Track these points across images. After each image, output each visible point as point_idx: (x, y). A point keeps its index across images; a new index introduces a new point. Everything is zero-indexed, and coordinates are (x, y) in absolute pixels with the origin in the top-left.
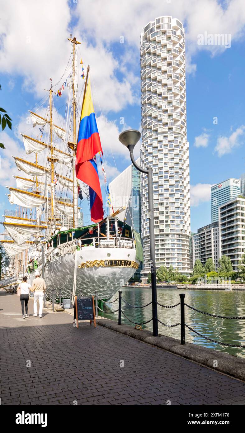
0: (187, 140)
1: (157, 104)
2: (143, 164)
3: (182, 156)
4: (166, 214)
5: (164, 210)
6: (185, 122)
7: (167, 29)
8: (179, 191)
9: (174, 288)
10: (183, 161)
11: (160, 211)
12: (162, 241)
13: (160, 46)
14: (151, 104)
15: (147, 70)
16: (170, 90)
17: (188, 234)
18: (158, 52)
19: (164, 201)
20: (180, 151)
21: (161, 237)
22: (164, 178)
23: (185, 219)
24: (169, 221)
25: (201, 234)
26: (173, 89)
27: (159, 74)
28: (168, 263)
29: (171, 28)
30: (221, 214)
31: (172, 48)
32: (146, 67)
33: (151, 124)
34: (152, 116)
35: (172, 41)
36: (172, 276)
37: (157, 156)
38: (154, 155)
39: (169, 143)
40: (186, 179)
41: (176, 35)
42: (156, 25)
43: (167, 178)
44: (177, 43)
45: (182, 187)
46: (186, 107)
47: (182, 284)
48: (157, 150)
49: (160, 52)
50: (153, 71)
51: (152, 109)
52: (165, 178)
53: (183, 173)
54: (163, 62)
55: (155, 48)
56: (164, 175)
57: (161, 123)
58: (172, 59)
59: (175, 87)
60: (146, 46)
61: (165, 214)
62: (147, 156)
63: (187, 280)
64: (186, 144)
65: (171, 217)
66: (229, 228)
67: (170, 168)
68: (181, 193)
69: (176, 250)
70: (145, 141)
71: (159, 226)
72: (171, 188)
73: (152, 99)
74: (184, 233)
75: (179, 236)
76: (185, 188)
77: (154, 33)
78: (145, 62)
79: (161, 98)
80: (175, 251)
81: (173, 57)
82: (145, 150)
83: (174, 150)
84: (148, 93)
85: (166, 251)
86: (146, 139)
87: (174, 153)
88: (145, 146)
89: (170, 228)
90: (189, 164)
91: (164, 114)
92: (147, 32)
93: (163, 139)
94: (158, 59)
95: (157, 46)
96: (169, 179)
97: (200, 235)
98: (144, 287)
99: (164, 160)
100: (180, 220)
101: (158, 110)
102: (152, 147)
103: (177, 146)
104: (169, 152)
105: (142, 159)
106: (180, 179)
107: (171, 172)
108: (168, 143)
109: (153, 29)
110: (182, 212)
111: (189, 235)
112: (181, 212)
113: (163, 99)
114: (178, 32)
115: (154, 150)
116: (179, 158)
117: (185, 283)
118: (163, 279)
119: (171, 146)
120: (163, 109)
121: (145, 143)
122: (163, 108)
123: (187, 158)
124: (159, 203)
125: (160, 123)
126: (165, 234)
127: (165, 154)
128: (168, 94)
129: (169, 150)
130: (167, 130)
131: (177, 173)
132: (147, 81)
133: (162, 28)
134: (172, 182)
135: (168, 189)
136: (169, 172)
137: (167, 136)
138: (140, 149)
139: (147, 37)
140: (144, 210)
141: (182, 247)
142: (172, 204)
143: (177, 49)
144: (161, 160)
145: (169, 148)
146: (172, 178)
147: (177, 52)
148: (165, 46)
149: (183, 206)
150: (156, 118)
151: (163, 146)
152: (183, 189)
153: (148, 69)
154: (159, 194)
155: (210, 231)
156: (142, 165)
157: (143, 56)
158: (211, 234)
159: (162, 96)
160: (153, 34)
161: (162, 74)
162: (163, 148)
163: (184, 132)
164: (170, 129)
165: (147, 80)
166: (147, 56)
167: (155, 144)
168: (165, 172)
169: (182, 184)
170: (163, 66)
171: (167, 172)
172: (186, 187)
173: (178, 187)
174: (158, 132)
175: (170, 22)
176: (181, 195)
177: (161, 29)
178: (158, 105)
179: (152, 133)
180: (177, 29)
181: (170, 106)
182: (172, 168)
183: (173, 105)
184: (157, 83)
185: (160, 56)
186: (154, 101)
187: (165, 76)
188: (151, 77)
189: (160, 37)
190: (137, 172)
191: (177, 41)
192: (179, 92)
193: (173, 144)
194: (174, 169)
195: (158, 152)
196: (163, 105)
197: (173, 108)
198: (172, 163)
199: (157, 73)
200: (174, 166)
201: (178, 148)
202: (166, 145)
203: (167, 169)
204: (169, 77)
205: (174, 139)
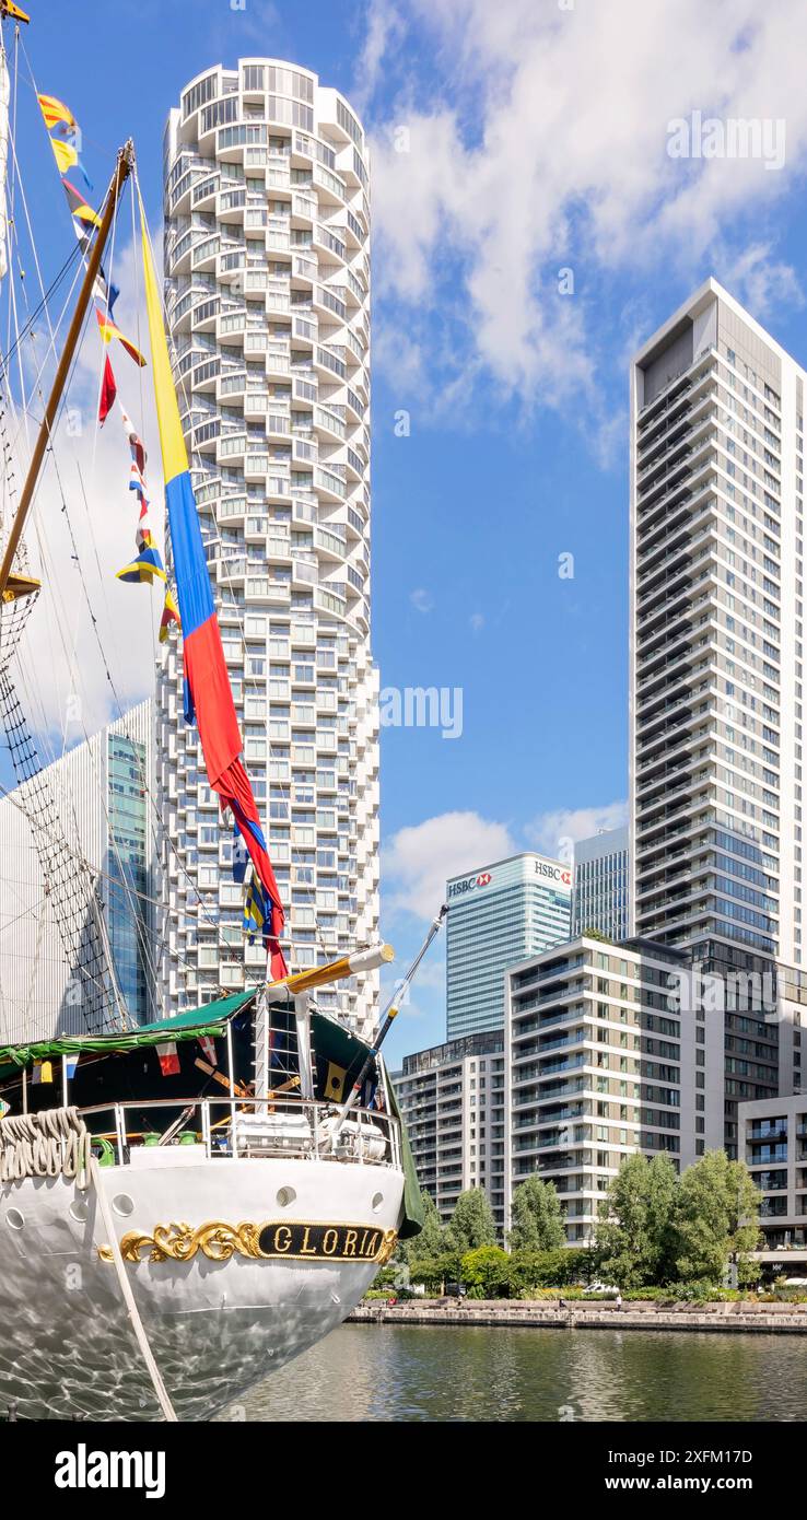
0: (371, 658)
1: (242, 468)
3: (352, 727)
6: (366, 575)
7: (295, 129)
8: (334, 880)
10: (353, 746)
13: (261, 196)
14: (214, 462)
15: (198, 294)
16: (301, 414)
18: (251, 224)
22: (268, 815)
25: (420, 1080)
26: (316, 413)
27: (255, 329)
29: (310, 129)
30: (515, 999)
31: (315, 224)
32: (195, 278)
34: (219, 519)
35: (315, 188)
39: (293, 659)
40: (366, 831)
41: (332, 166)
42: (242, 93)
43: (284, 816)
44: (338, 207)
45: (348, 864)
46: (369, 510)
48: (240, 680)
49: (262, 228)
50: (226, 307)
51: (219, 483)
52: (273, 815)
53: (352, 805)
54: (272, 277)
55: (236, 199)
56: (268, 800)
57: (259, 557)
58: (314, 276)
59: (326, 405)
60: (196, 181)
64: (370, 673)
66: (547, 1063)
67: (295, 771)
68: (345, 893)
72: (298, 865)
73: (217, 440)
76: (360, 869)
77: (236, 128)
78: (190, 254)
79: (261, 440)
81: (321, 265)
83: (317, 695)
84: (201, 405)
87: (316, 709)
90: (378, 765)
91: (272, 521)
92: (198, 111)
93: (268, 636)
94: (250, 257)
95: (249, 195)
96: (293, 824)
97: (414, 1084)
99: (272, 733)
101: (245, 495)
103: (328, 678)
104: (294, 699)
105: (167, 711)
106: (341, 828)
107: (300, 792)
108: (290, 658)
109: (229, 105)
113: (269, 450)
114: (338, 153)
116: (337, 734)
119: (304, 672)
120: (268, 495)
122: (272, 491)
125: (254, 557)
127: (273, 705)
128: (292, 432)
129: (295, 691)
130: (284, 596)
131: (326, 797)
132: (197, 347)
133: (273, 117)
134: (304, 836)
135: (287, 867)
136: (294, 792)
137: (288, 625)
138: (158, 665)
139: (200, 137)
142: (302, 935)
143: (337, 234)
144: (256, 729)
145: (292, 681)
146: (304, 821)
147: (338, 247)
148: (282, 204)
150: (235, 531)
151: (266, 667)
152: (350, 877)
153: (204, 290)
155: (457, 1069)
156: (168, 740)
157: (181, 222)
158: (460, 1084)
159: (268, 433)
160: (228, 129)
161: (267, 331)
162: (266, 675)
163: (359, 620)
164: (302, 595)
165: (194, 343)
166: (196, 225)
167: (232, 651)
168: (274, 786)
169: (348, 853)
170: (272, 294)
171: (281, 788)
172: (366, 869)
173: (329, 864)
174: (246, 597)
175: (310, 98)
176: (342, 899)
177: (267, 121)
178: (251, 471)
180: (342, 144)
181: (300, 489)
182: (304, 774)
183: (312, 487)
184: (241, 367)
185: (258, 245)
186: (230, 450)
187: (281, 344)
188: (214, 334)
189: (263, 155)
190: (132, 771)
191: (338, 195)
192: (343, 434)
193: (311, 667)
194: (314, 781)
195: (244, 692)
196: (268, 476)
197: (316, 500)
198: (307, 751)
199: (242, 319)
200: (314, 765)
201: (333, 686)
202: (283, 666)
203: (285, 776)
204: (301, 355)
205: (318, 645)
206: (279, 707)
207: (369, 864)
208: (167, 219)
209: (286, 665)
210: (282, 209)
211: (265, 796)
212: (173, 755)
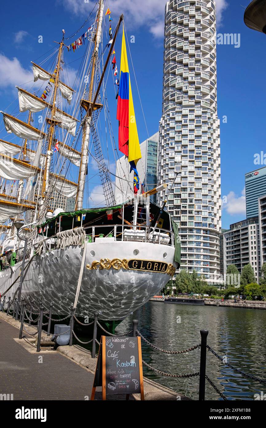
0: (217, 117)
1: (182, 75)
2: (163, 140)
3: (212, 134)
4: (190, 202)
5: (188, 198)
6: (215, 97)
7: (196, 1)
8: (207, 175)
9: (200, 304)
10: (212, 139)
11: (182, 198)
12: (183, 237)
13: (188, 16)
14: (175, 75)
15: (172, 39)
16: (198, 61)
17: (218, 230)
18: (185, 22)
19: (188, 186)
20: (209, 128)
21: (182, 232)
22: (188, 158)
23: (215, 211)
24: (194, 212)
25: (235, 232)
26: (202, 61)
27: (186, 44)
28: (190, 268)
30: (262, 207)
31: (201, 20)
32: (171, 35)
33: (174, 96)
34: (176, 87)
35: (201, 12)
36: (196, 286)
37: (181, 131)
38: (176, 130)
40: (216, 161)
41: (206, 7)
43: (193, 158)
44: (207, 15)
45: (211, 170)
46: (216, 81)
47: (211, 298)
48: (181, 125)
49: (188, 23)
50: (179, 40)
51: (176, 79)
52: (190, 158)
53: (212, 154)
54: (190, 32)
55: (182, 18)
56: (188, 154)
57: (187, 95)
58: (201, 31)
59: (204, 58)
60: (172, 15)
61: (188, 203)
62: (168, 131)
63: (218, 292)
64: (217, 120)
65: (197, 206)
67: (196, 146)
68: (210, 178)
69: (202, 250)
70: (166, 114)
71: (180, 217)
72: (197, 171)
73: (176, 69)
74: (213, 229)
75: (207, 232)
76: (215, 171)
77: (182, 3)
78: (170, 31)
79: (187, 68)
80: (200, 252)
81: (203, 28)
82: (166, 124)
83: (202, 127)
84: (172, 62)
85: (189, 252)
86: (168, 111)
87: (202, 130)
88: (165, 119)
89: (194, 221)
90: (219, 144)
91: (190, 86)
92: (173, 1)
93: (188, 113)
94: (185, 29)
95: (185, 16)
96: (195, 160)
97: (233, 233)
98: (158, 299)
99: (190, 137)
100: (208, 211)
101: (183, 81)
102: (174, 121)
103: (205, 123)
104: (195, 128)
105: (162, 134)
106: (209, 161)
107: (197, 152)
108: (194, 118)
110: (211, 201)
111: (219, 232)
112: (209, 201)
113: (189, 70)
114: (207, 4)
115: (177, 125)
116: (208, 136)
117: (214, 296)
118: (185, 289)
119: (198, 121)
120: (189, 80)
121: (166, 116)
122: (190, 79)
123: (218, 137)
124: (182, 188)
125: (185, 95)
126: (189, 228)
127: (190, 130)
128: (195, 65)
129: (196, 126)
130: (193, 103)
131: (205, 153)
134: (199, 163)
135: (194, 172)
136: (195, 152)
137: (194, 110)
138: (160, 123)
139: (173, 6)
140: (161, 196)
141: (210, 247)
142: (198, 190)
143: (207, 21)
144: (185, 136)
145: (195, 124)
146: (199, 159)
147: (207, 24)
149: (212, 194)
150: (180, 89)
151: (188, 121)
152: (212, 174)
153: (174, 38)
154: (182, 177)
155: (247, 229)
156: (161, 141)
157: (168, 24)
158: (248, 233)
159: (189, 66)
160: (180, 4)
161: (189, 44)
162: (188, 123)
163: (214, 107)
164: (198, 103)
165: (171, 49)
166: (172, 25)
167: (178, 118)
168: (190, 151)
169: (211, 167)
170: (190, 36)
171: (192, 151)
173: (206, 170)
174: (183, 104)
176: (209, 180)
178: (184, 75)
179: (176, 106)
181: (198, 78)
182: (198, 147)
183: (201, 77)
184: (182, 53)
185: (187, 26)
186: (179, 71)
187: (193, 46)
188: (176, 47)
189: (189, 8)
190: (154, 149)
191: (207, 12)
192: (209, 64)
193: (200, 120)
194: (201, 149)
195: (182, 128)
196: (189, 76)
197: (202, 80)
198: (199, 141)
199: (183, 43)
200: (201, 145)
201: (206, 124)
202: (192, 120)
203: (193, 148)
204: (198, 48)
205: (202, 114)
206: (192, 131)
207: (217, 170)
208: (165, 24)
209: (193, 120)
210: (193, 18)
211: (187, 153)
212: (163, 144)
